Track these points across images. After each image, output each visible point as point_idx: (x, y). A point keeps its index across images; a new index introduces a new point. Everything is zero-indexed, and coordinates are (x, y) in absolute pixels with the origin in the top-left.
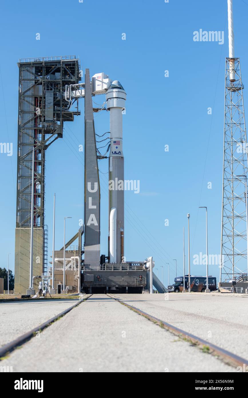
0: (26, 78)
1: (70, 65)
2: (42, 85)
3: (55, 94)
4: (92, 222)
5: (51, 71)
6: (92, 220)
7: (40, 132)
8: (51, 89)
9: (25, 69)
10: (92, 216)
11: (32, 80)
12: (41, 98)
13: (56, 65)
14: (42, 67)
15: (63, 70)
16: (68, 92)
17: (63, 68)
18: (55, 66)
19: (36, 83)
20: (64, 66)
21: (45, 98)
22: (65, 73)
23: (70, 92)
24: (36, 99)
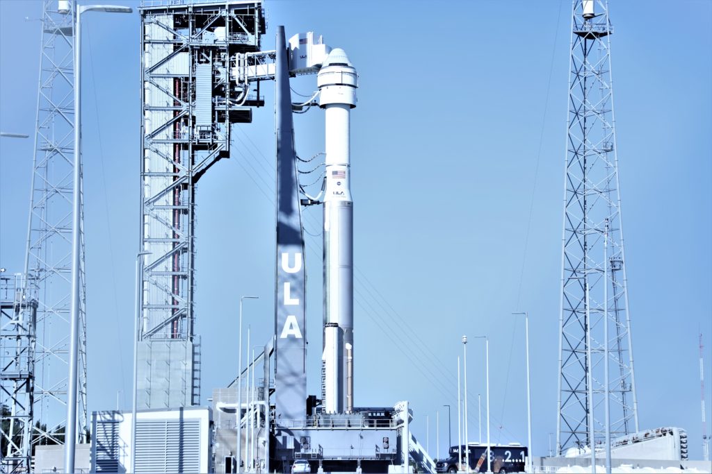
0: (155, 38)
1: (245, 11)
2: (188, 53)
3: (215, 72)
4: (291, 332)
5: (207, 23)
6: (291, 327)
7: (186, 147)
8: (207, 62)
9: (153, 19)
10: (292, 319)
11: (168, 42)
12: (187, 79)
13: (217, 12)
14: (187, 17)
15: (230, 22)
16: (242, 69)
17: (230, 17)
18: (214, 14)
19: (175, 48)
20: (233, 14)
21: (194, 79)
22: (235, 28)
23: (246, 69)
24: (177, 83)
